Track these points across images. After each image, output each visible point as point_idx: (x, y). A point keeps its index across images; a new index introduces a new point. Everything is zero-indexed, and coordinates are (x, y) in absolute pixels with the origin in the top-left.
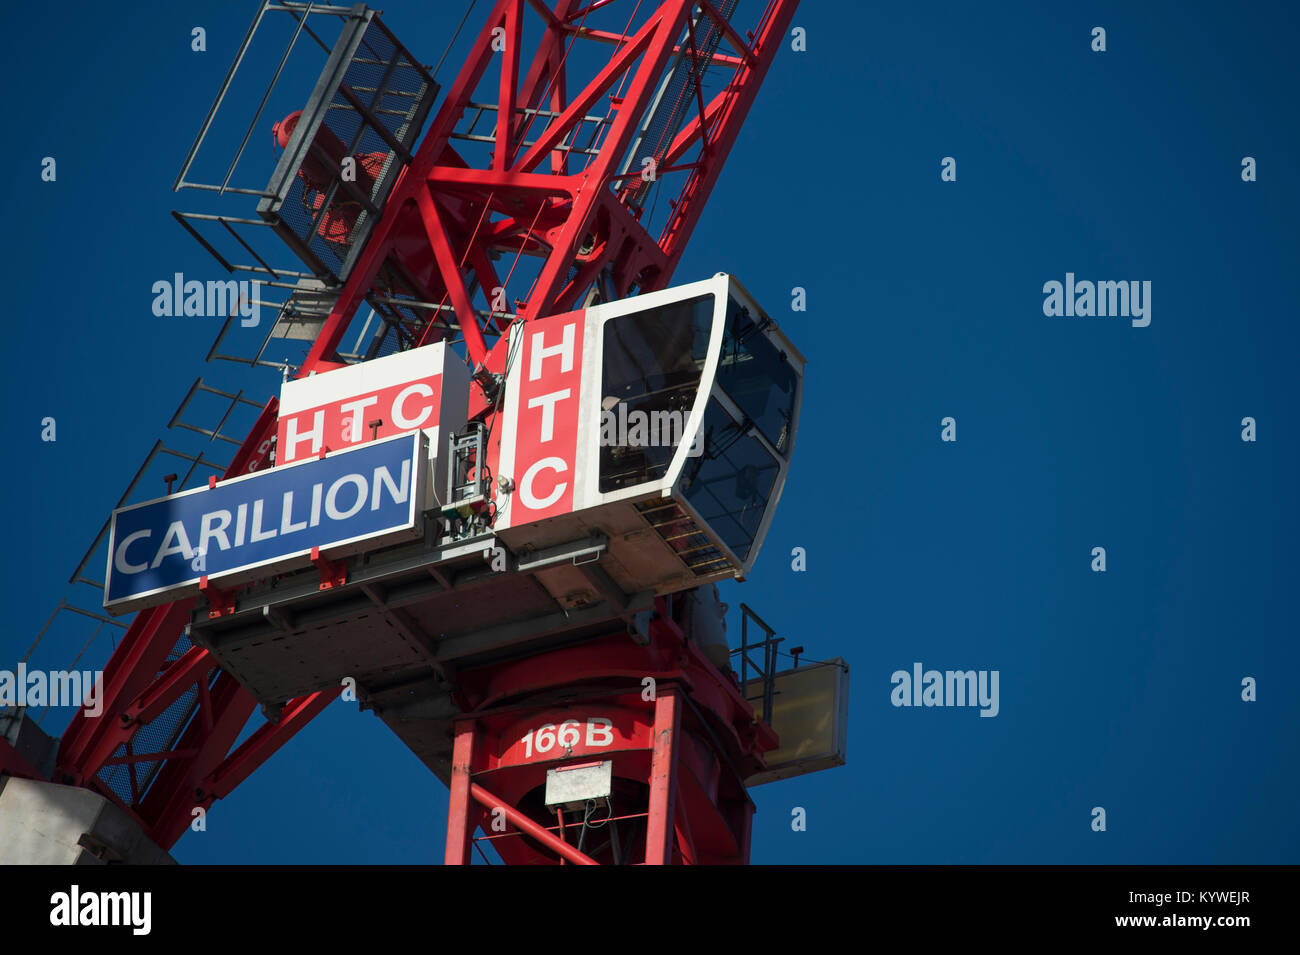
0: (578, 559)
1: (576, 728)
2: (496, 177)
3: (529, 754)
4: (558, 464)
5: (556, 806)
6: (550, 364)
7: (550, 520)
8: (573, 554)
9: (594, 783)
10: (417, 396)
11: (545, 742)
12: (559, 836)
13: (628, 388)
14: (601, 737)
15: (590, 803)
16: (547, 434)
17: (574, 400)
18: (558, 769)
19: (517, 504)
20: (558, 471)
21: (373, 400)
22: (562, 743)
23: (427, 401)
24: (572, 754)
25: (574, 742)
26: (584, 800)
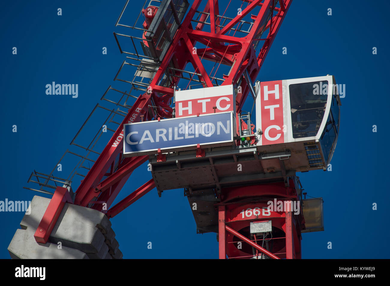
0: (281, 158)
1: (259, 210)
2: (212, 35)
3: (243, 217)
4: (278, 128)
5: (253, 234)
6: (271, 96)
7: (276, 145)
8: (279, 156)
9: (266, 227)
10: (224, 101)
11: (249, 214)
12: (255, 243)
13: (300, 107)
14: (267, 213)
15: (265, 233)
16: (272, 117)
17: (281, 108)
18: (254, 222)
19: (264, 139)
20: (277, 130)
21: (209, 100)
22: (255, 214)
23: (228, 103)
24: (258, 218)
25: (259, 214)
26: (263, 232)
